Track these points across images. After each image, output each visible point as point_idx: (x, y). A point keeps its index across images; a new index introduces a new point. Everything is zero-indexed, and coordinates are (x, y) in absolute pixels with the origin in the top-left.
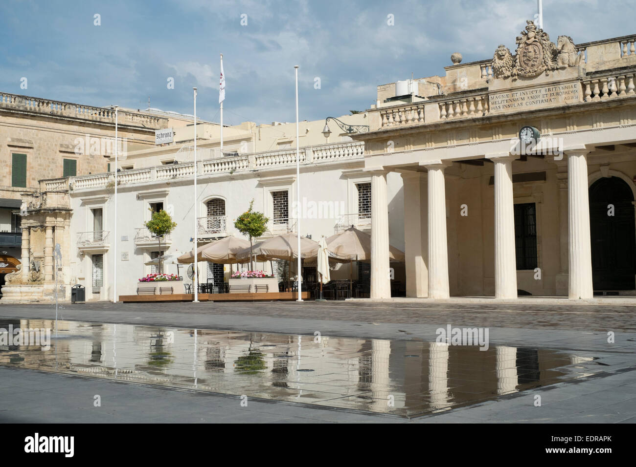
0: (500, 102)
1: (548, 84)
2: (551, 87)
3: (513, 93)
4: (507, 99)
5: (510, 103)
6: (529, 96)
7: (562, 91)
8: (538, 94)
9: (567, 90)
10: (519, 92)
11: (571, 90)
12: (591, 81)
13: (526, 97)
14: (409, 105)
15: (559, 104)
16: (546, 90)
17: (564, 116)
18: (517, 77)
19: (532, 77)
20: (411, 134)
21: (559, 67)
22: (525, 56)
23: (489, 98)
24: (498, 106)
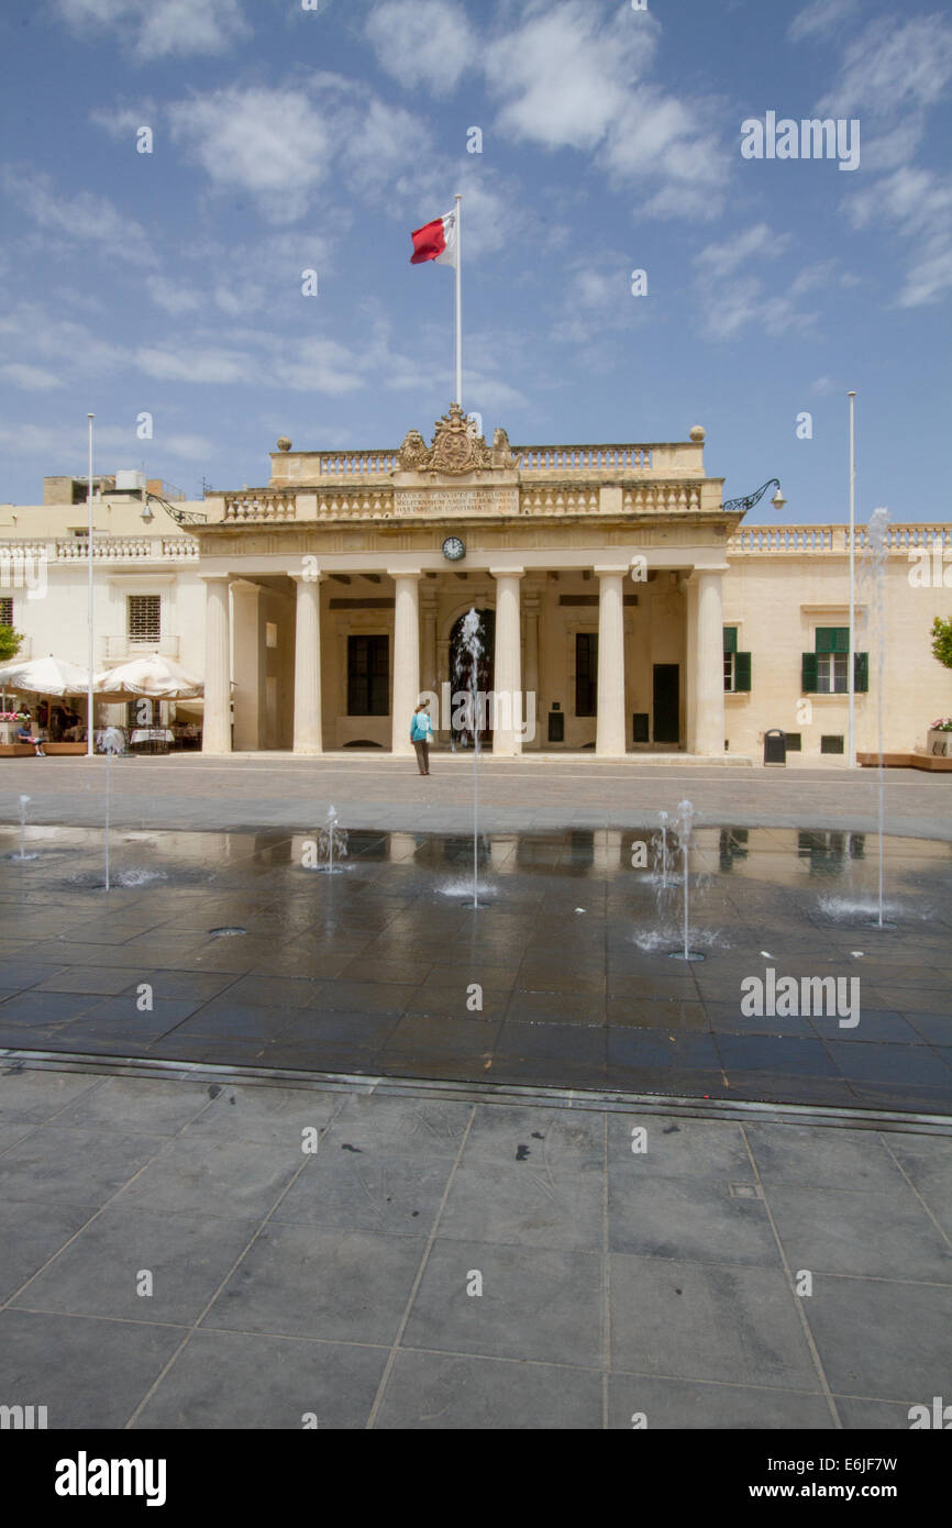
0: (409, 502)
1: (478, 487)
2: (482, 492)
3: (428, 493)
4: (420, 499)
5: (424, 505)
6: (452, 499)
7: (496, 497)
8: (463, 497)
9: (500, 498)
10: (437, 493)
11: (505, 497)
13: (446, 500)
15: (490, 514)
16: (474, 494)
17: (500, 529)
18: (435, 473)
19: (456, 475)
20: (277, 532)
21: (493, 467)
22: (449, 448)
23: (393, 495)
24: (406, 507)
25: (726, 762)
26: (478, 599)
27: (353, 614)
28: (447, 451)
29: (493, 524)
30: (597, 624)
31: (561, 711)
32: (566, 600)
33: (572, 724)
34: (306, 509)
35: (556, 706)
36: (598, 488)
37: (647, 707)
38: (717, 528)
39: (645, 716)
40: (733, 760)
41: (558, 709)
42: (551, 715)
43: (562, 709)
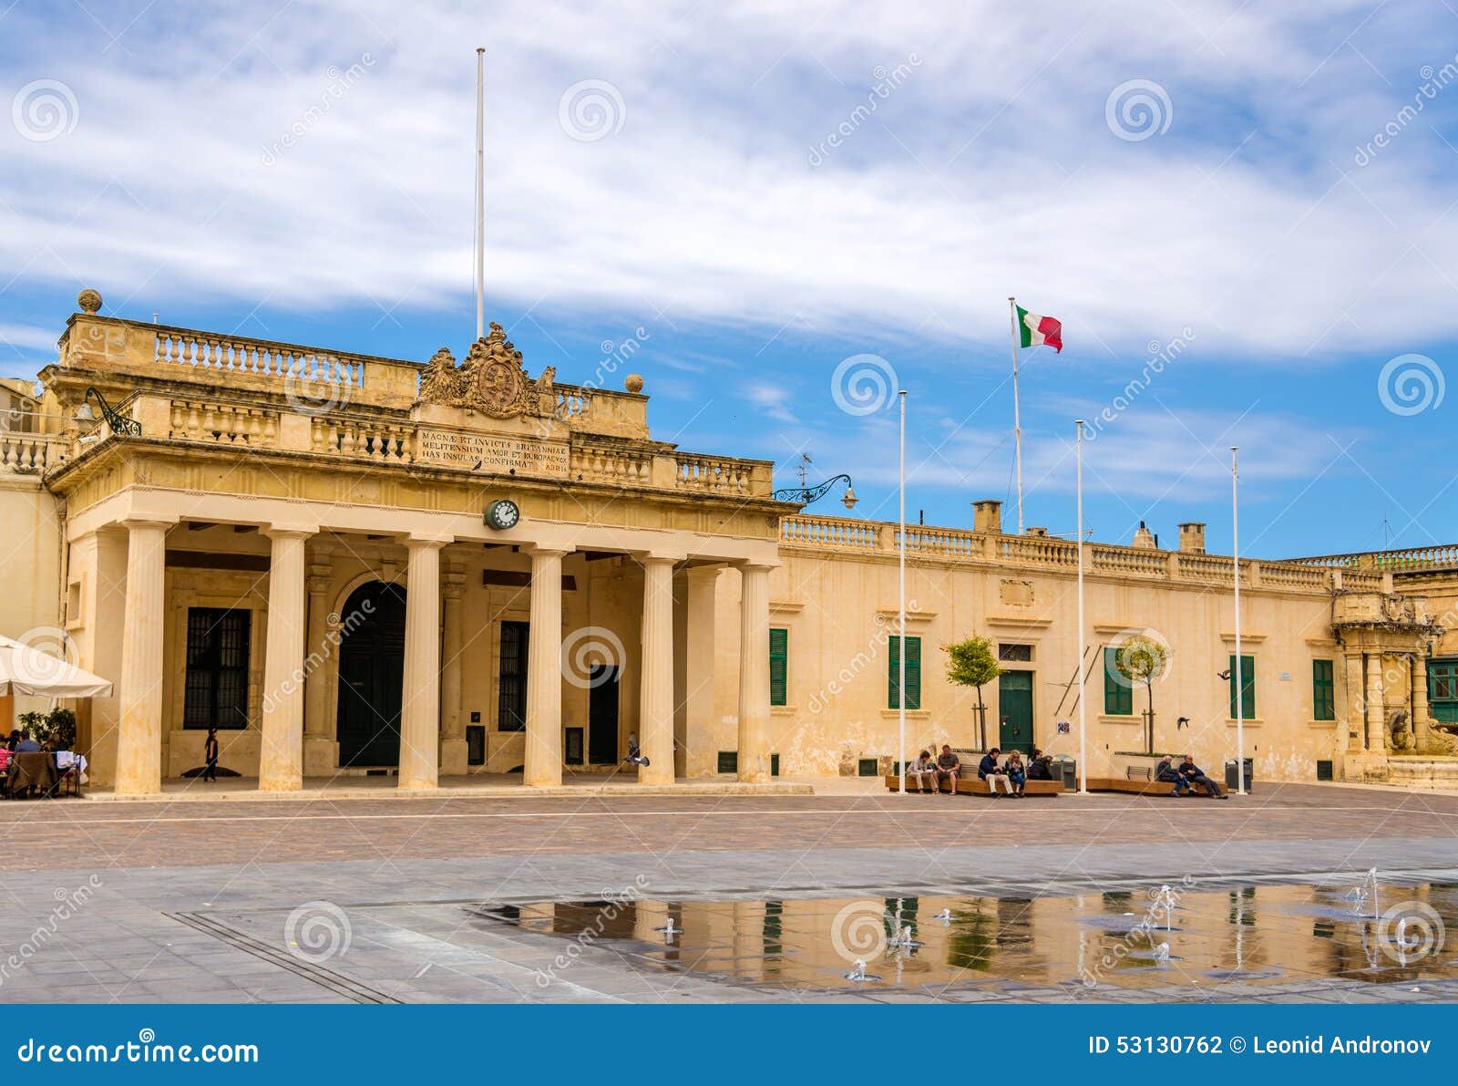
0: (439, 446)
1: (523, 437)
2: (527, 444)
3: (464, 436)
4: (453, 444)
5: (457, 452)
6: (491, 449)
7: (543, 453)
8: (505, 448)
9: (549, 454)
10: (474, 438)
11: (557, 455)
12: (582, 449)
13: (485, 448)
14: (247, 405)
15: (536, 473)
16: (518, 446)
17: (555, 492)
18: (474, 411)
19: (499, 418)
20: (260, 464)
21: (543, 414)
22: (493, 381)
23: (416, 432)
24: (435, 451)
25: (790, 791)
26: (385, 567)
27: (200, 575)
28: (489, 384)
29: (550, 488)
30: (528, 611)
31: (480, 724)
32: (491, 577)
33: (497, 742)
34: (295, 434)
35: (476, 716)
36: (652, 457)
37: (583, 720)
38: (770, 518)
39: (580, 730)
40: (798, 787)
41: (478, 721)
42: (469, 728)
43: (484, 722)
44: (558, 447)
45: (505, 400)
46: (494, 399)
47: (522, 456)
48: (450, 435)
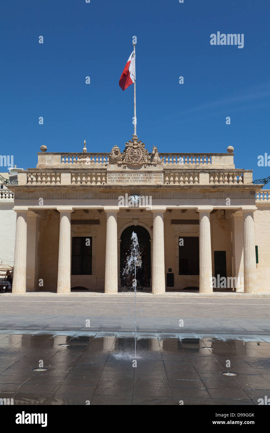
0: (114, 178)
2: (147, 174)
4: (119, 177)
5: (121, 179)
6: (133, 177)
8: (139, 176)
12: (169, 174)
13: (131, 177)
14: (50, 172)
15: (151, 183)
16: (143, 175)
18: (126, 165)
19: (135, 166)
20: (52, 190)
21: (152, 163)
23: (106, 174)
24: (112, 180)
26: (135, 221)
34: (66, 180)
36: (199, 173)
38: (251, 191)
41: (171, 271)
43: (173, 272)
44: (159, 174)
45: (137, 160)
46: (133, 160)
47: (145, 178)
48: (118, 174)
